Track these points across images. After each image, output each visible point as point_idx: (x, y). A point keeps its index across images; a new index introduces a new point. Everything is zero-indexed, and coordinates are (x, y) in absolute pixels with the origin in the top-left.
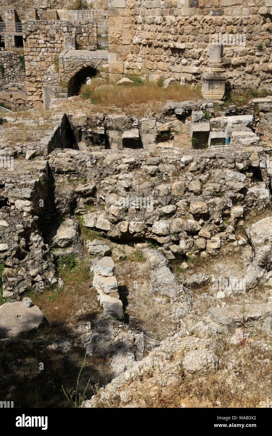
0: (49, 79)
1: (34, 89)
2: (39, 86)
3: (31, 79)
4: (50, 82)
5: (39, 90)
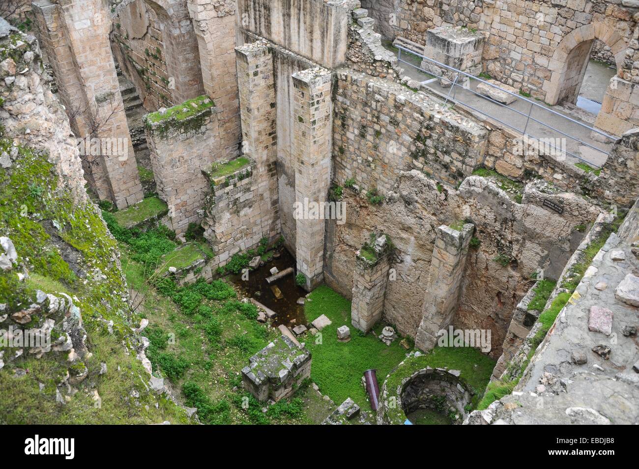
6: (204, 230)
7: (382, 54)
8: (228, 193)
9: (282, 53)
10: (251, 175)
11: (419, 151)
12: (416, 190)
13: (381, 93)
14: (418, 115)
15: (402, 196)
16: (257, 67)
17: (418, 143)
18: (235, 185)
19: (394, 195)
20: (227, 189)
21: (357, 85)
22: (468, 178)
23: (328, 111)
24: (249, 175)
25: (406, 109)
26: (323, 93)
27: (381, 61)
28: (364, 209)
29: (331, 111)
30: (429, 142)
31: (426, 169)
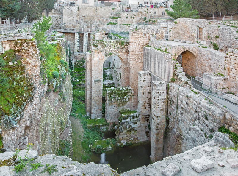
0: (167, 57)
1: (134, 58)
2: (137, 56)
3: (133, 53)
6: (116, 136)
7: (184, 78)
8: (127, 122)
9: (153, 76)
10: (138, 117)
11: (197, 117)
12: (196, 135)
13: (183, 92)
14: (195, 102)
15: (191, 138)
16: (144, 78)
17: (196, 114)
18: (130, 120)
19: (189, 136)
20: (127, 120)
21: (175, 88)
22: (216, 133)
23: (165, 97)
25: (191, 99)
26: (163, 90)
27: (184, 81)
28: (178, 141)
30: (200, 114)
31: (200, 126)
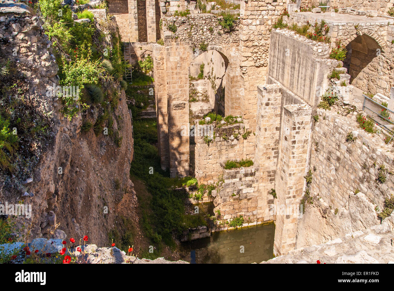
0: (320, 51)
1: (250, 55)
2: (256, 50)
3: (248, 44)
4: (320, 54)
5: (255, 55)
7: (349, 99)
8: (234, 184)
9: (287, 93)
10: (254, 175)
11: (365, 177)
12: (360, 209)
13: (343, 128)
14: (366, 148)
15: (350, 213)
16: (269, 100)
17: (364, 170)
18: (240, 179)
19: (345, 211)
20: (234, 180)
21: (328, 120)
23: (307, 136)
24: (252, 174)
25: (358, 142)
26: (304, 122)
27: (348, 105)
29: (309, 137)
30: (372, 171)
31: (369, 193)
